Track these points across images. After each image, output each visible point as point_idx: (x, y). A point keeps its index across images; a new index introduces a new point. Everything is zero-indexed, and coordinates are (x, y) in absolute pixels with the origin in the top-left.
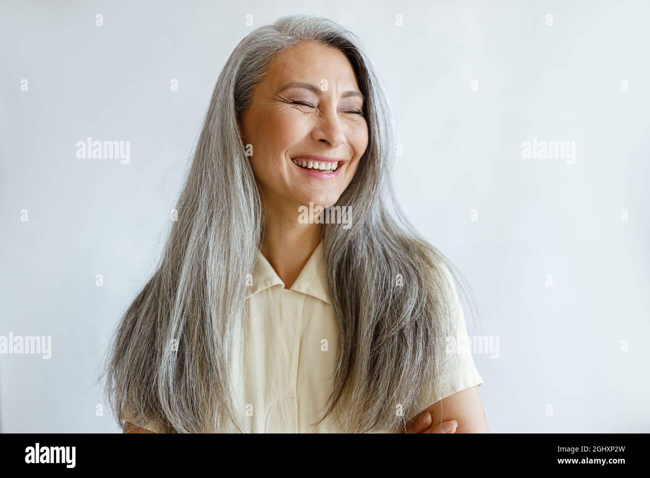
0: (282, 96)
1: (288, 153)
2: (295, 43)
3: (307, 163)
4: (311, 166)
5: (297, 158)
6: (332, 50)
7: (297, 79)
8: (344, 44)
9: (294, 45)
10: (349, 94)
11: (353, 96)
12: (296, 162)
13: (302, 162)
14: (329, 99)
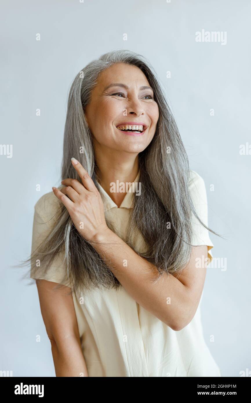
0: (106, 92)
1: (113, 123)
2: (111, 65)
3: (125, 127)
4: (127, 128)
5: (119, 125)
6: (131, 66)
7: (114, 82)
8: (138, 62)
9: (110, 66)
10: (144, 88)
11: (146, 89)
12: (119, 128)
13: (122, 127)
14: (133, 91)
